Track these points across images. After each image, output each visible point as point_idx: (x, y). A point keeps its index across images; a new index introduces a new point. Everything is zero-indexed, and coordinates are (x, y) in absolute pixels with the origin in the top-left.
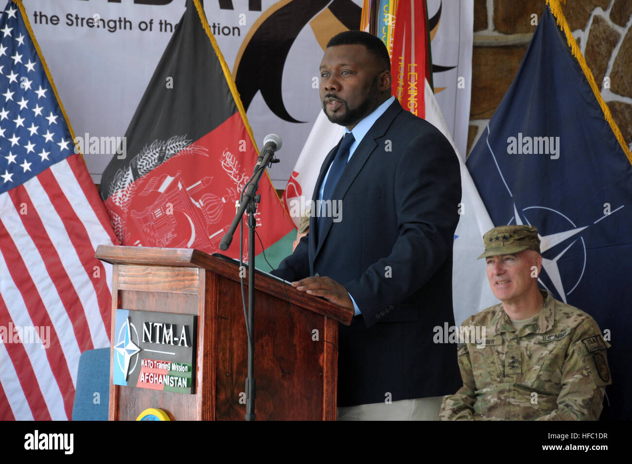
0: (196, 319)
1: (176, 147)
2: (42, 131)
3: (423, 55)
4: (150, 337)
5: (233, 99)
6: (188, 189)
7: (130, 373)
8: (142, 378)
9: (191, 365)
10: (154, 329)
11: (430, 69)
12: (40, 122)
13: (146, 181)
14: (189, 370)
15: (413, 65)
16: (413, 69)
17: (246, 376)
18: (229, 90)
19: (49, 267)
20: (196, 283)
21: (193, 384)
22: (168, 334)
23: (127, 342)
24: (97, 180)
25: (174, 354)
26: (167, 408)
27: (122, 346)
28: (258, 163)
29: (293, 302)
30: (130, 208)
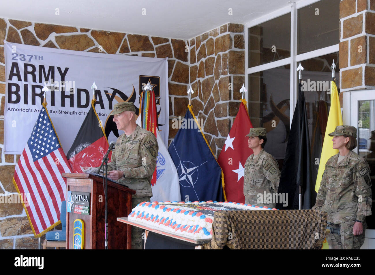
0: (90, 194)
1: (87, 145)
2: (51, 142)
3: (156, 121)
4: (77, 199)
5: (103, 133)
6: (90, 157)
7: (72, 209)
8: (75, 210)
9: (89, 207)
10: (78, 196)
11: (158, 125)
12: (51, 139)
13: (79, 154)
14: (88, 208)
15: (153, 123)
16: (153, 125)
17: (105, 210)
18: (102, 130)
19: (53, 178)
20: (90, 183)
21: (89, 212)
22: (82, 198)
23: (71, 200)
24: (66, 155)
25: (84, 204)
26: (82, 218)
27: (69, 201)
28: (109, 149)
29: (119, 189)
30: (75, 162)
